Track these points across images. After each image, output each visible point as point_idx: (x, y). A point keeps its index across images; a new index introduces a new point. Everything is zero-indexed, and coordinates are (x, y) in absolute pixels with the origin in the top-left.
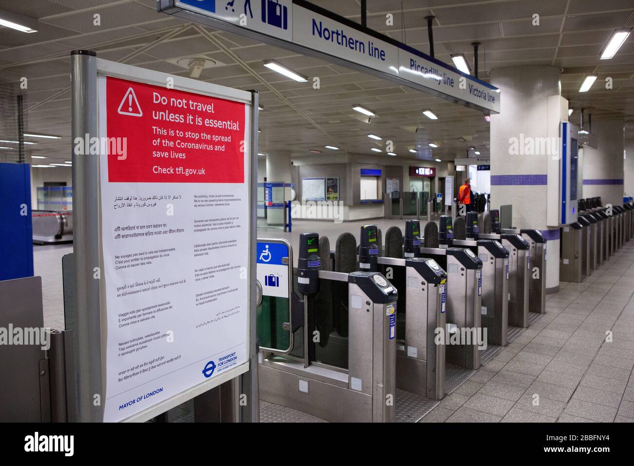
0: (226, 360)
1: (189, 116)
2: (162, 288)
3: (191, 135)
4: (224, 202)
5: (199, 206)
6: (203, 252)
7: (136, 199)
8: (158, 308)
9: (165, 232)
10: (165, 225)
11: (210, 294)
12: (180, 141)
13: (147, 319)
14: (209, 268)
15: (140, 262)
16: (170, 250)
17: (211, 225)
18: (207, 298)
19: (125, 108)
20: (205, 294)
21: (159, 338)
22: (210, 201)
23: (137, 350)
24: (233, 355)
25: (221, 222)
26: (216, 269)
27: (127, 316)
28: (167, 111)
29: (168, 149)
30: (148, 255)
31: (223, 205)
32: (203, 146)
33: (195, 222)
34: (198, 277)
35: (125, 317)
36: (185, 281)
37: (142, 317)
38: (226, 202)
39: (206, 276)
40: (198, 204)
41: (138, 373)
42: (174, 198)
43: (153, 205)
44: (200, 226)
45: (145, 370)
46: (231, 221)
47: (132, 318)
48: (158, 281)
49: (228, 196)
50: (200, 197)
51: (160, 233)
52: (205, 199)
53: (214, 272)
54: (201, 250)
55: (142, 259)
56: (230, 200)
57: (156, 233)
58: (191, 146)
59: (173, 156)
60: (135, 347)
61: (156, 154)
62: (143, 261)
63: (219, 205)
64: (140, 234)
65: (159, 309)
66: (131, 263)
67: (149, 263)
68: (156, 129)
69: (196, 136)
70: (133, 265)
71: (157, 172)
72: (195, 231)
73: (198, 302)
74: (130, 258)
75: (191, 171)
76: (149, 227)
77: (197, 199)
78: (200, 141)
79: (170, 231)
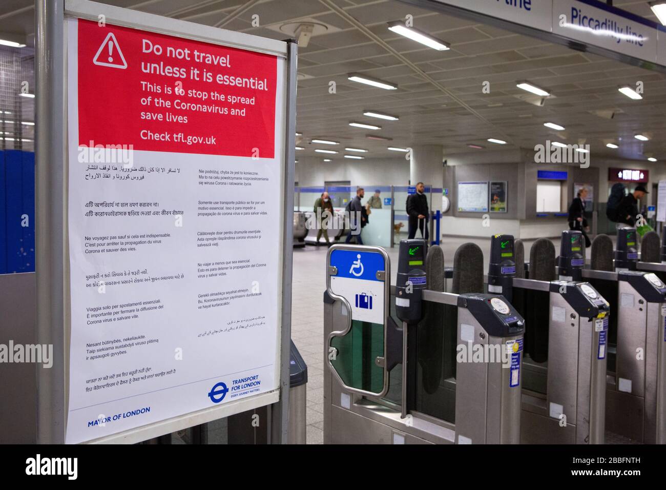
0: (243, 383)
1: (194, 70)
2: (150, 282)
3: (196, 94)
4: (243, 181)
5: (205, 183)
6: (212, 242)
7: (116, 169)
8: (143, 306)
9: (157, 213)
10: (155, 204)
11: (220, 296)
12: (179, 101)
13: (126, 318)
14: (218, 264)
15: (119, 247)
16: (162, 236)
17: (222, 208)
18: (215, 300)
19: (104, 57)
20: (212, 295)
21: (143, 343)
22: (222, 178)
23: (113, 355)
24: (254, 378)
25: (238, 206)
26: (228, 266)
27: (99, 312)
28: (162, 63)
29: (163, 110)
30: (131, 240)
31: (241, 184)
32: (214, 109)
33: (200, 203)
34: (202, 273)
35: (96, 313)
36: (183, 276)
37: (120, 315)
38: (246, 182)
39: (214, 272)
40: (204, 180)
41: (113, 384)
42: (170, 171)
43: (139, 178)
44: (206, 209)
45: (124, 382)
46: (253, 206)
47: (105, 314)
48: (144, 272)
49: (250, 173)
50: (207, 172)
51: (149, 213)
52: (216, 175)
53: (227, 268)
54: (207, 239)
55: (122, 244)
56: (253, 179)
57: (143, 213)
58: (195, 107)
59: (169, 119)
60: (110, 352)
61: (146, 115)
62: (123, 247)
63: (236, 184)
64: (121, 213)
65: (145, 308)
66: (106, 247)
67: (131, 249)
68: (146, 85)
69: (204, 96)
70: (110, 250)
71: (146, 138)
72: (199, 214)
73: (201, 305)
74: (106, 241)
75: (195, 140)
76: (133, 204)
77: (203, 175)
78: (209, 102)
79: (164, 212)
